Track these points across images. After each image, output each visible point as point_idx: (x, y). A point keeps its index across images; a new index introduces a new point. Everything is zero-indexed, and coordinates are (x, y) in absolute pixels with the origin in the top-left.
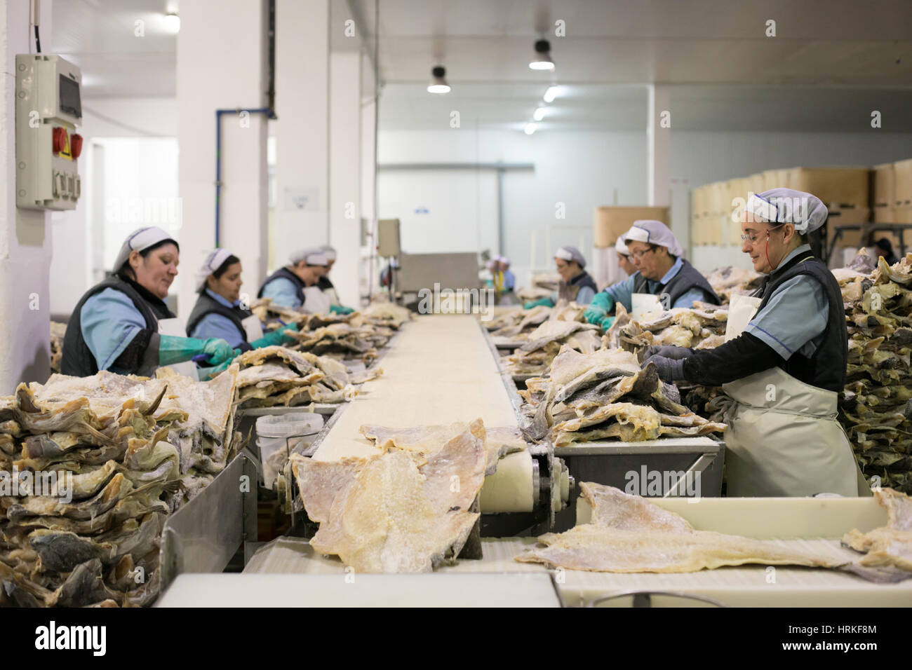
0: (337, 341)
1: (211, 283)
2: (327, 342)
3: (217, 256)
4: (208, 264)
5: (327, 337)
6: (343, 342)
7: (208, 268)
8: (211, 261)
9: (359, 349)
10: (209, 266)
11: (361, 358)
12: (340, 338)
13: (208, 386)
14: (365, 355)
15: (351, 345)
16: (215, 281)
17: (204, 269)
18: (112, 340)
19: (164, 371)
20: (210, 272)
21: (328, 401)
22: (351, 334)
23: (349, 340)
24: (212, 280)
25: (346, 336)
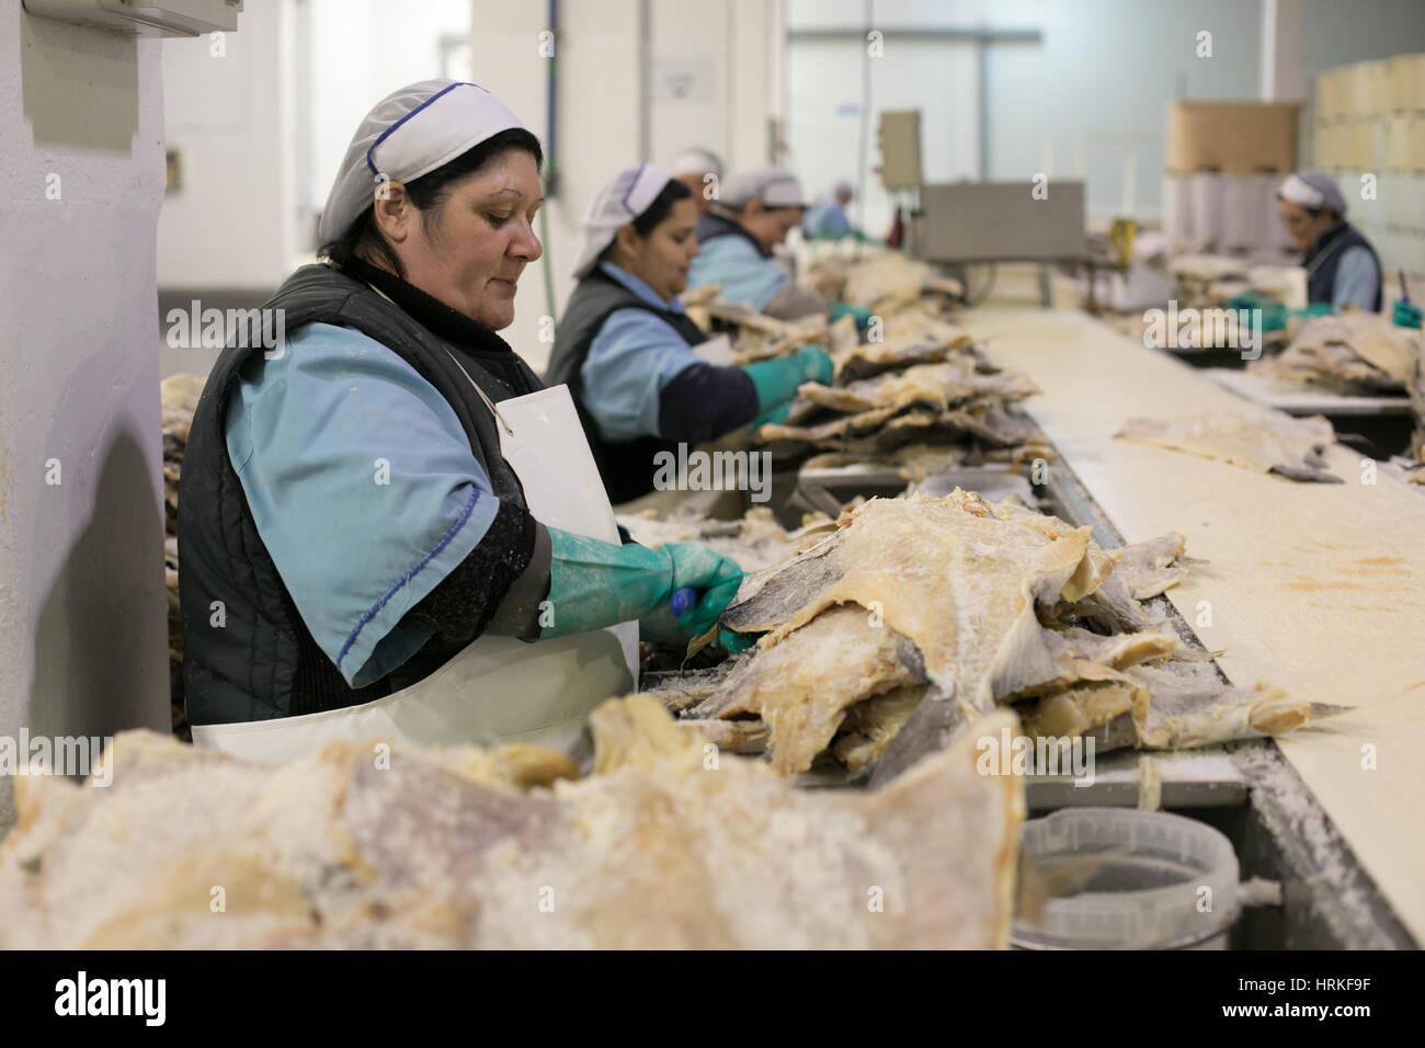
0: (947, 416)
1: (625, 247)
2: (921, 420)
3: (642, 181)
4: (619, 197)
5: (920, 405)
6: (960, 418)
7: (620, 207)
8: (630, 190)
9: (999, 435)
10: (625, 202)
11: (1009, 461)
12: (953, 406)
13: (860, 825)
14: (1018, 453)
15: (978, 424)
16: (639, 243)
17: (610, 210)
18: (399, 543)
19: (629, 721)
20: (625, 219)
21: (1192, 744)
22: (977, 395)
23: (971, 412)
24: (630, 241)
25: (965, 400)
